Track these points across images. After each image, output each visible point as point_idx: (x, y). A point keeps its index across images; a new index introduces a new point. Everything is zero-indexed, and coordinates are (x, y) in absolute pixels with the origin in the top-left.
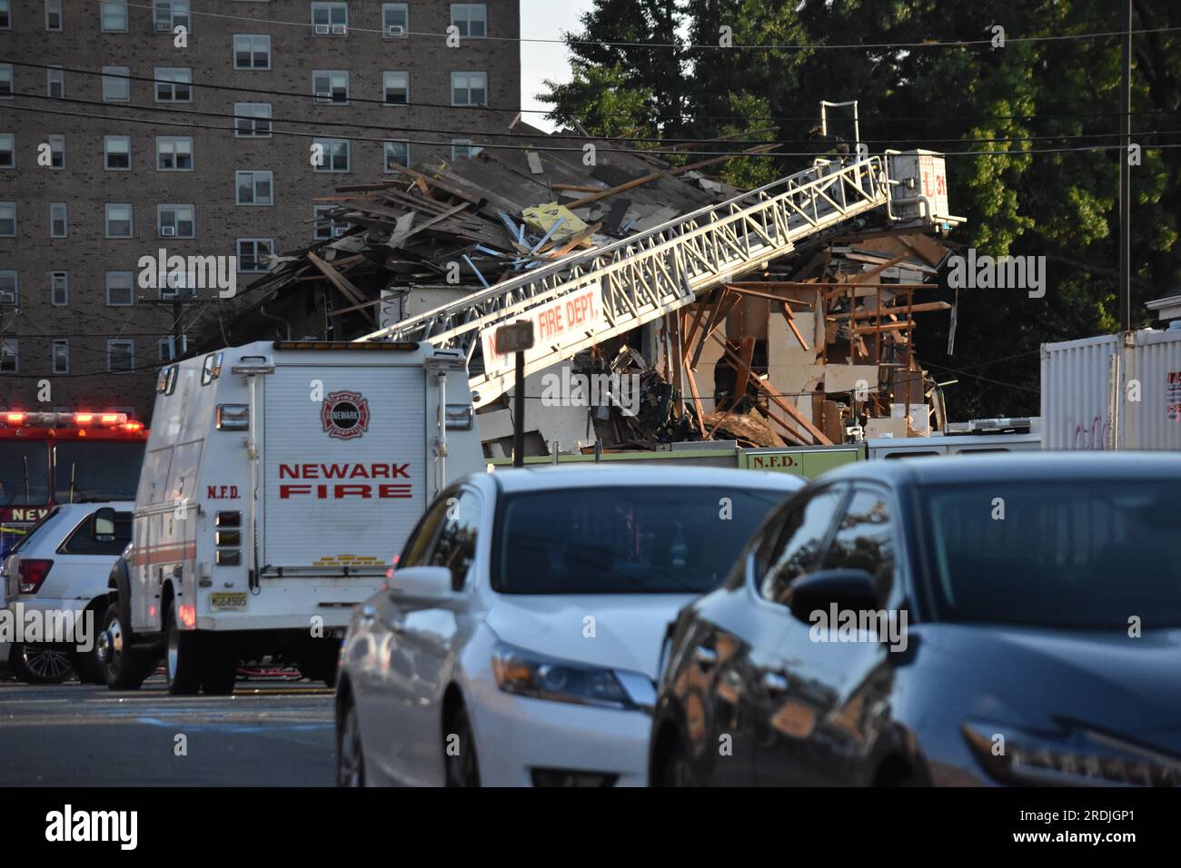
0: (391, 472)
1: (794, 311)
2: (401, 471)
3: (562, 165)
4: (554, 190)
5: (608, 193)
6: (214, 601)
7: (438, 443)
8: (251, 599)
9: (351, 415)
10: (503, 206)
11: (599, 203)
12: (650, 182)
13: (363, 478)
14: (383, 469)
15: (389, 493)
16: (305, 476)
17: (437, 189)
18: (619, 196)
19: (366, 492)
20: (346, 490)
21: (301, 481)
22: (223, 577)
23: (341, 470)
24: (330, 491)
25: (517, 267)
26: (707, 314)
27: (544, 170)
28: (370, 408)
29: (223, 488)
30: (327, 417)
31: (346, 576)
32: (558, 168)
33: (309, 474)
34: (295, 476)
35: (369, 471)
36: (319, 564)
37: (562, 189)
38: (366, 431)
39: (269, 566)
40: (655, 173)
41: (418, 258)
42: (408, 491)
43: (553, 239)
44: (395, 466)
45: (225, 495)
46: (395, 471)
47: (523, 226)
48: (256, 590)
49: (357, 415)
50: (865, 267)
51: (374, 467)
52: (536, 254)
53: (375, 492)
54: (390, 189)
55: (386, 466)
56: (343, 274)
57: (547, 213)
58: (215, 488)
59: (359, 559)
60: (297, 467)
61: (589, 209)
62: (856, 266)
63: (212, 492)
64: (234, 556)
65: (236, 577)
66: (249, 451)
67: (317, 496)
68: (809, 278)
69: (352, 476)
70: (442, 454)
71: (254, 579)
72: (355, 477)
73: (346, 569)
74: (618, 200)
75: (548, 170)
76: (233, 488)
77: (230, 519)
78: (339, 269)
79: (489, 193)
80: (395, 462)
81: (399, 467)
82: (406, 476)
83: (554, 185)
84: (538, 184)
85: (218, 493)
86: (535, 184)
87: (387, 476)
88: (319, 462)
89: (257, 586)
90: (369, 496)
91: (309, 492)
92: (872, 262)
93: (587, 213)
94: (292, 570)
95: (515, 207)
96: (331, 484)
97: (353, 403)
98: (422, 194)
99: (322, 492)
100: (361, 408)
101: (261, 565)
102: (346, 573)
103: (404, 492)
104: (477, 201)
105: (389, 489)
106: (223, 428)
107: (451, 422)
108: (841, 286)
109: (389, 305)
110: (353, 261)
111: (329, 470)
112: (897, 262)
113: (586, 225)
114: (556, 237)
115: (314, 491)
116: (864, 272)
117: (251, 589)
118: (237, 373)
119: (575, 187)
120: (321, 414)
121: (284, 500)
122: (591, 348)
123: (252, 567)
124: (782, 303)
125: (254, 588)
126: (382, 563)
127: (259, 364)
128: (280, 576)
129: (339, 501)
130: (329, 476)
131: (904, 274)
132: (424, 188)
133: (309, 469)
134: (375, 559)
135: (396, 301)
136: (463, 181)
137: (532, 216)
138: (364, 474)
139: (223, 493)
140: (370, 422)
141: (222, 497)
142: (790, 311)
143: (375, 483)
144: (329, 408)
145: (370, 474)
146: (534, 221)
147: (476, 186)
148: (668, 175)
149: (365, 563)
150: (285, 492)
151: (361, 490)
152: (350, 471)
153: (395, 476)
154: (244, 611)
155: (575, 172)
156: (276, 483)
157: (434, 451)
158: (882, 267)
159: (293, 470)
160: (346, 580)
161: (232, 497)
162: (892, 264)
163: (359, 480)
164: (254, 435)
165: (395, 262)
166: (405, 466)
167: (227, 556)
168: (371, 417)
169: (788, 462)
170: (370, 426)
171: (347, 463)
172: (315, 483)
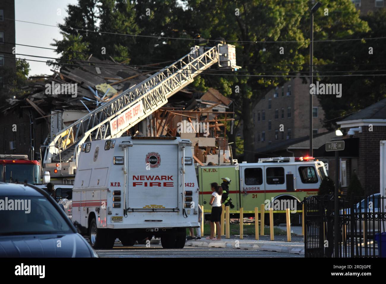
0: (167, 178)
1: (191, 120)
2: (170, 178)
3: (107, 71)
4: (105, 79)
5: (123, 81)
6: (112, 219)
7: (182, 169)
8: (124, 218)
9: (155, 160)
10: (89, 84)
11: (120, 84)
12: (136, 77)
13: (158, 180)
14: (165, 177)
15: (167, 185)
16: (141, 180)
17: (66, 78)
18: (127, 82)
19: (159, 185)
20: (153, 184)
21: (139, 181)
22: (115, 212)
23: (152, 178)
24: (149, 184)
25: (98, 105)
26: (164, 121)
27: (102, 73)
28: (161, 158)
29: (115, 183)
30: (148, 161)
31: (153, 211)
32: (106, 72)
33: (142, 179)
34: (138, 179)
35: (160, 178)
36: (144, 207)
37: (108, 79)
38: (159, 165)
39: (130, 208)
40: (138, 74)
41: (63, 101)
42: (173, 184)
43: (107, 95)
44: (168, 176)
45: (116, 185)
46: (168, 178)
47: (97, 91)
48: (126, 216)
49: (157, 160)
50: (207, 106)
51: (162, 176)
52: (103, 100)
53: (162, 185)
54: (51, 78)
55: (166, 176)
56: (37, 106)
57: (104, 87)
58: (113, 183)
59: (157, 206)
60: (138, 176)
61: (117, 86)
62: (204, 106)
63: (112, 184)
64: (118, 205)
65: (120, 212)
66: (124, 172)
67: (144, 186)
68: (191, 109)
69: (155, 180)
70: (184, 173)
71: (125, 212)
72: (156, 180)
73: (153, 209)
74: (126, 83)
75: (103, 73)
76: (119, 183)
77: (117, 193)
78: (36, 104)
79: (84, 80)
80: (168, 175)
81: (169, 177)
82: (172, 180)
83: (105, 78)
84: (100, 77)
85: (114, 185)
86: (99, 77)
87: (166, 180)
88: (145, 175)
89: (126, 214)
90: (160, 186)
91: (142, 185)
92: (209, 105)
93: (117, 87)
94: (136, 209)
95: (93, 85)
96: (149, 182)
97: (156, 156)
98: (62, 80)
99: (146, 184)
100: (158, 158)
101: (127, 208)
102: (153, 210)
103: (171, 185)
104: (80, 82)
105: (167, 184)
106: (116, 164)
107: (186, 163)
108: (201, 112)
109: (54, 116)
110: (40, 102)
111: (148, 178)
112: (218, 105)
113: (117, 91)
114: (108, 95)
115: (144, 184)
116: (207, 108)
117: (124, 215)
118: (121, 146)
119: (112, 78)
120: (146, 160)
121: (134, 187)
122: (127, 131)
123: (125, 209)
124: (188, 118)
125: (126, 215)
126: (164, 207)
127: (128, 144)
128: (133, 211)
129: (151, 187)
130: (148, 179)
131: (219, 109)
132: (62, 78)
133: (142, 177)
134: (162, 206)
135: (56, 115)
136: (75, 76)
137: (99, 88)
138: (159, 179)
139: (115, 184)
140: (161, 162)
141: (115, 186)
142: (190, 120)
143: (162, 182)
144: (148, 158)
145: (161, 179)
146: (100, 89)
147: (80, 78)
148: (142, 75)
149: (159, 207)
150: (134, 184)
151: (158, 184)
152: (154, 178)
153: (168, 180)
154: (122, 223)
155: (112, 74)
156: (132, 181)
157: (180, 172)
158: (214, 106)
159: (137, 178)
160: (153, 212)
161: (118, 186)
162: (216, 105)
163: (158, 181)
164: (126, 166)
165: (57, 102)
166: (172, 176)
167: (116, 205)
168: (161, 161)
169: (214, 170)
170: (161, 163)
171: (153, 175)
172: (144, 182)
